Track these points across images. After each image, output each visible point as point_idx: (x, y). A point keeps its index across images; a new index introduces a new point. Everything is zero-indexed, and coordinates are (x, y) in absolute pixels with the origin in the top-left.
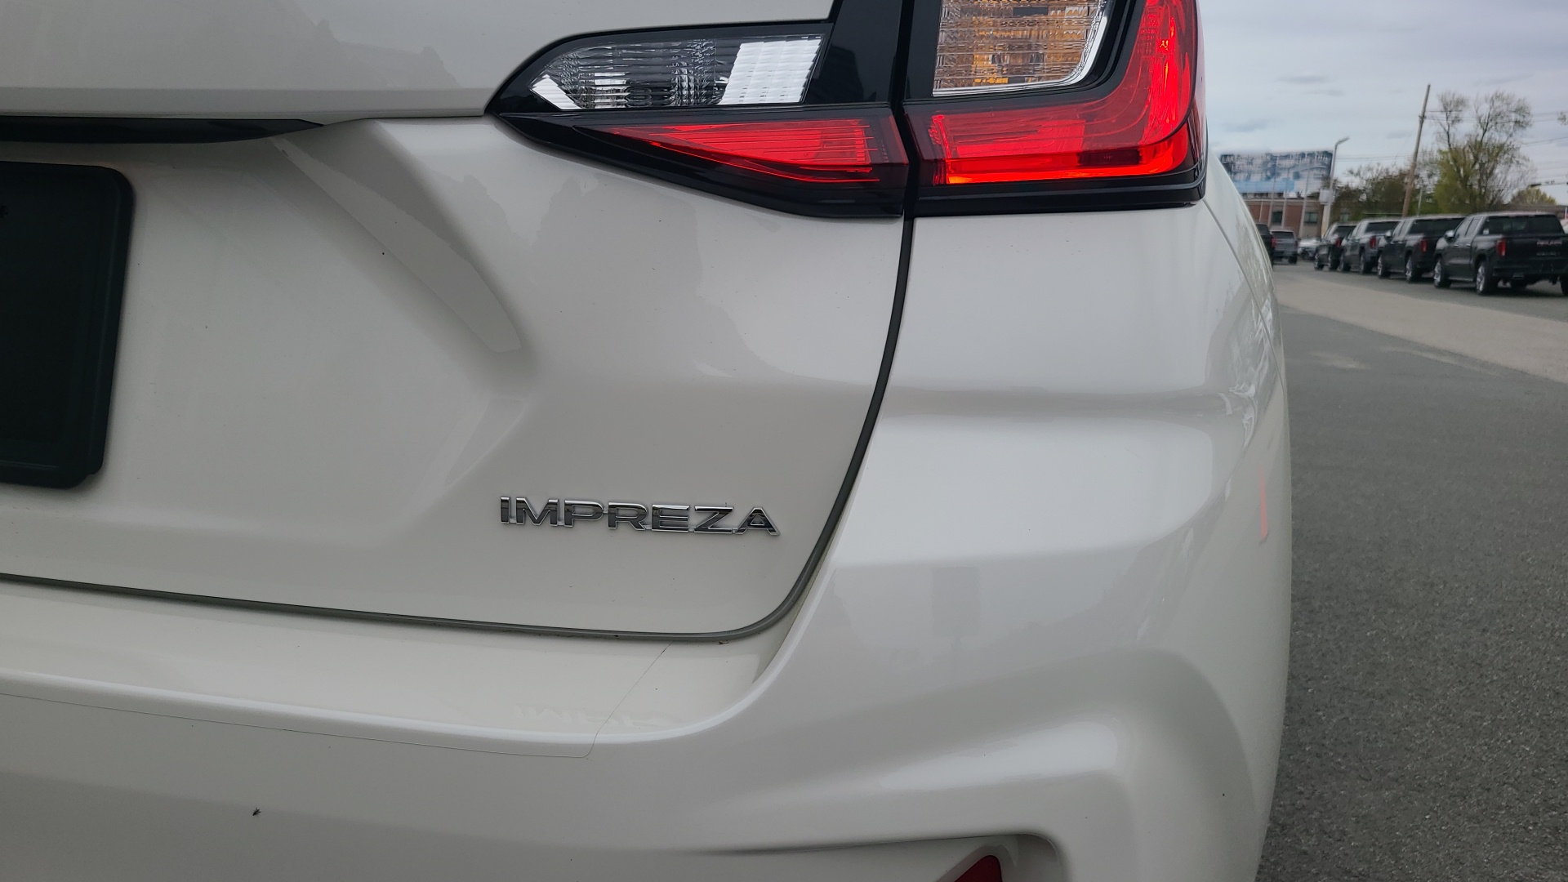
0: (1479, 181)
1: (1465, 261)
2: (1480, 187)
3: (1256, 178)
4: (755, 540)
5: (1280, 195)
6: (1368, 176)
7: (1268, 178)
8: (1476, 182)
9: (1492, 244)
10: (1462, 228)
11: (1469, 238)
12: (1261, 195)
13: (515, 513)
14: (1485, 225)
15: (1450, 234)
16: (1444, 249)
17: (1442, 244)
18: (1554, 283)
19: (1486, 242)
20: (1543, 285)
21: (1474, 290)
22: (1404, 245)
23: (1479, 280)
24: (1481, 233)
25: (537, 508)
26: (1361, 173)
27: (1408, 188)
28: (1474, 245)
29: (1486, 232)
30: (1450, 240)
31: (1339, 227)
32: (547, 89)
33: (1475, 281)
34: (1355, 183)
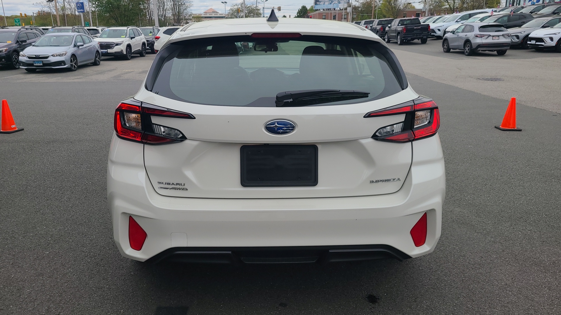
0: (394, 2)
1: (394, 34)
2: (394, 4)
3: (327, 3)
4: (398, 181)
5: (334, 9)
6: (361, 2)
7: (330, 4)
8: (393, 3)
9: (402, 29)
10: (393, 23)
11: (395, 27)
12: (329, 9)
13: (372, 182)
14: (399, 23)
15: (389, 25)
16: (388, 30)
17: (387, 29)
18: (419, 40)
19: (400, 28)
20: (416, 41)
21: (397, 43)
22: (376, 29)
23: (398, 40)
24: (398, 25)
25: (374, 181)
26: (359, 1)
27: (373, 6)
28: (397, 29)
29: (400, 25)
30: (389, 27)
31: (356, 22)
32: (377, 134)
33: (397, 40)
34: (357, 4)
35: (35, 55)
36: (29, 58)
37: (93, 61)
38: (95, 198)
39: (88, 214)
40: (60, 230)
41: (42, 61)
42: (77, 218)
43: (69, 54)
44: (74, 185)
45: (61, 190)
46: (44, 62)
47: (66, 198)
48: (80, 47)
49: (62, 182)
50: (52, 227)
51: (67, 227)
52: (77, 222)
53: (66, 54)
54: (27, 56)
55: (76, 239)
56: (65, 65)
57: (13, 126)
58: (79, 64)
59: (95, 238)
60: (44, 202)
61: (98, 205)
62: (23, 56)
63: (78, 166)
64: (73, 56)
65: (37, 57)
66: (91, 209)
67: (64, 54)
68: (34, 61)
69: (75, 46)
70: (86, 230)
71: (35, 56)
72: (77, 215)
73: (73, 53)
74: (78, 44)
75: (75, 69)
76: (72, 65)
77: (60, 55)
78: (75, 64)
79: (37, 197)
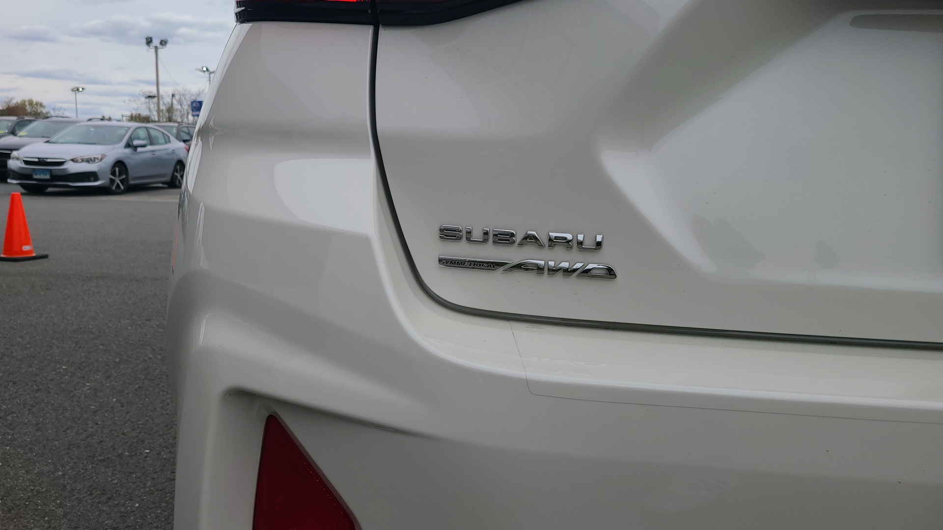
35: (39, 158)
36: (26, 162)
37: (168, 179)
38: (161, 393)
39: (134, 434)
40: (40, 474)
41: (51, 171)
42: (101, 442)
43: (110, 160)
44: (118, 360)
45: (81, 370)
46: (55, 173)
47: (88, 389)
48: (139, 149)
49: (90, 352)
50: (21, 463)
51: (63, 466)
52: (97, 455)
53: (101, 160)
54: (23, 160)
55: (78, 508)
56: (96, 179)
57: (26, 248)
58: (132, 182)
59: (137, 508)
60: (28, 394)
61: (168, 412)
62: (18, 159)
63: (139, 323)
64: (120, 165)
65: (42, 162)
66: (147, 420)
67: (98, 159)
68: (34, 170)
69: (128, 145)
70: (116, 481)
71: (37, 160)
72: (102, 432)
73: (121, 159)
74: (136, 142)
75: (118, 191)
76: (112, 181)
77: (88, 161)
78: (121, 181)
79: (15, 383)
